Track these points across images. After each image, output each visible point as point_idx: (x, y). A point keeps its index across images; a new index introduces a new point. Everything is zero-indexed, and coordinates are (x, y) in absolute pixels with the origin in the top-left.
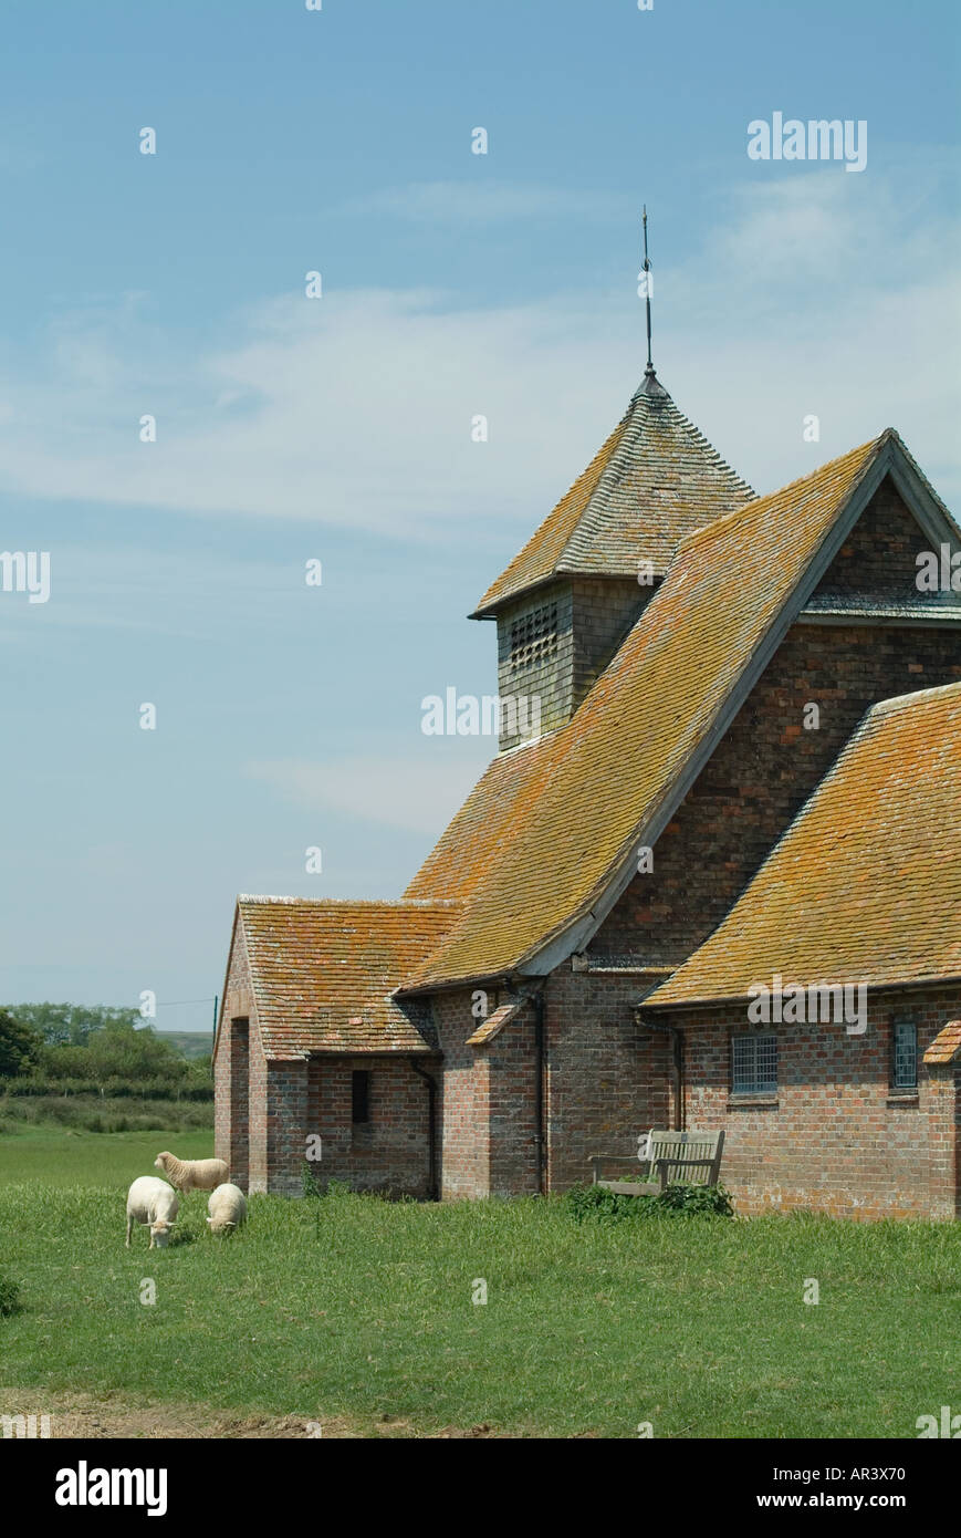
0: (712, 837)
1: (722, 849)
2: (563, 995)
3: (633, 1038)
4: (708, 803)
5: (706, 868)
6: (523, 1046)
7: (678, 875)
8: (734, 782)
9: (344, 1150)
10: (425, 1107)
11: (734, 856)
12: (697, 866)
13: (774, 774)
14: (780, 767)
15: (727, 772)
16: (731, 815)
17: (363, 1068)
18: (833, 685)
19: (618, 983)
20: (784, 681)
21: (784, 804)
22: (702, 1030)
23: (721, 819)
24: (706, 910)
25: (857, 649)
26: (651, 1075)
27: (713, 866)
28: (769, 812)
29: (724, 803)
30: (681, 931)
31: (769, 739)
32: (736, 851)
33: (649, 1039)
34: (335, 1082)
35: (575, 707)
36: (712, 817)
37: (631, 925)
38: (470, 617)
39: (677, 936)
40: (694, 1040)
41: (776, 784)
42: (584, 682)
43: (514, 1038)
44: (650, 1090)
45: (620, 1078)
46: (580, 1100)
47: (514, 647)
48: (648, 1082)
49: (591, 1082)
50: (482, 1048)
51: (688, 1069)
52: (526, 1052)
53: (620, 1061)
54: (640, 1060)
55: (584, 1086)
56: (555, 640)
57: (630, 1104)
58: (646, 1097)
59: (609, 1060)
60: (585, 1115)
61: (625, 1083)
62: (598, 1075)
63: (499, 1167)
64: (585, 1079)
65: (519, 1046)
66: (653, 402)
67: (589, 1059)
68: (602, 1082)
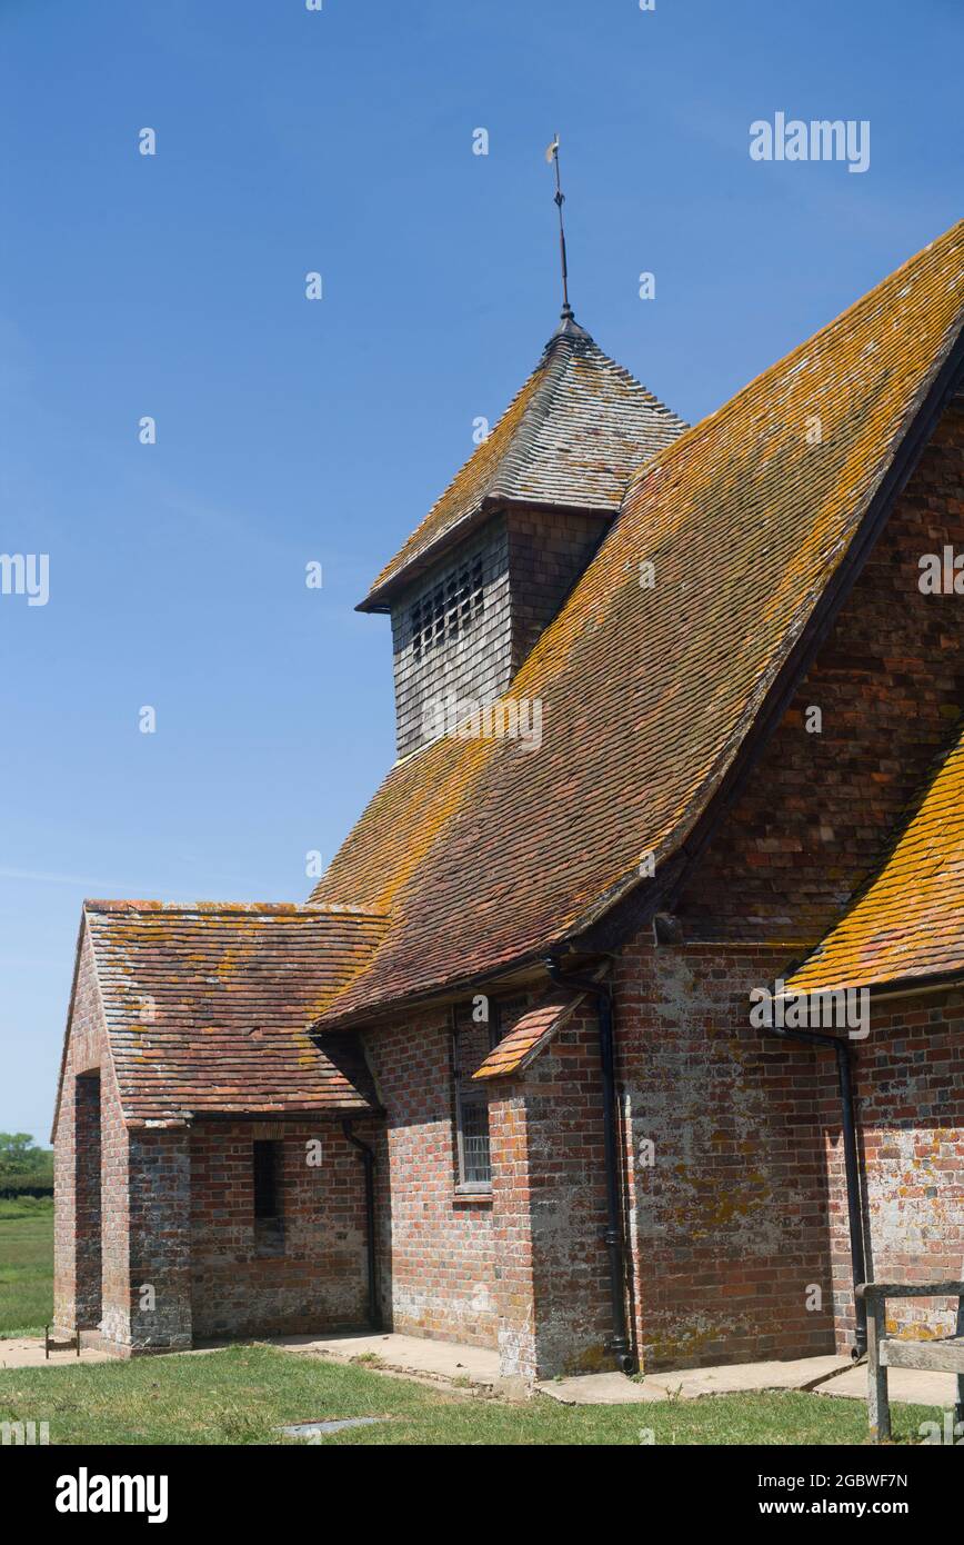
1: (867, 751)
2: (646, 987)
3: (761, 1058)
4: (837, 679)
5: (845, 781)
6: (583, 1075)
7: (804, 791)
8: (874, 649)
9: (242, 1259)
11: (884, 764)
12: (832, 778)
13: (933, 639)
14: (940, 627)
15: (863, 634)
16: (874, 700)
17: (269, 1137)
19: (731, 964)
23: (861, 706)
24: (851, 848)
26: (791, 1120)
27: (855, 779)
28: (929, 696)
29: (864, 681)
30: (817, 882)
32: (887, 755)
33: (783, 1058)
34: (229, 1158)
35: (516, 669)
36: (847, 703)
37: (740, 871)
39: (813, 889)
41: (937, 653)
42: (525, 638)
43: (565, 1063)
44: (791, 1144)
45: (743, 1125)
46: (681, 1169)
47: (417, 629)
48: (791, 1133)
49: (697, 1137)
50: (506, 1084)
51: (867, 1104)
52: (585, 1088)
53: (740, 1099)
54: (772, 1095)
55: (687, 1143)
56: (480, 599)
57: (764, 1172)
58: (791, 1157)
59: (724, 1096)
60: (692, 1192)
61: (753, 1135)
62: (709, 1125)
63: (549, 1292)
64: (687, 1131)
65: (572, 1076)
66: (573, 345)
67: (694, 1096)
68: (718, 1135)
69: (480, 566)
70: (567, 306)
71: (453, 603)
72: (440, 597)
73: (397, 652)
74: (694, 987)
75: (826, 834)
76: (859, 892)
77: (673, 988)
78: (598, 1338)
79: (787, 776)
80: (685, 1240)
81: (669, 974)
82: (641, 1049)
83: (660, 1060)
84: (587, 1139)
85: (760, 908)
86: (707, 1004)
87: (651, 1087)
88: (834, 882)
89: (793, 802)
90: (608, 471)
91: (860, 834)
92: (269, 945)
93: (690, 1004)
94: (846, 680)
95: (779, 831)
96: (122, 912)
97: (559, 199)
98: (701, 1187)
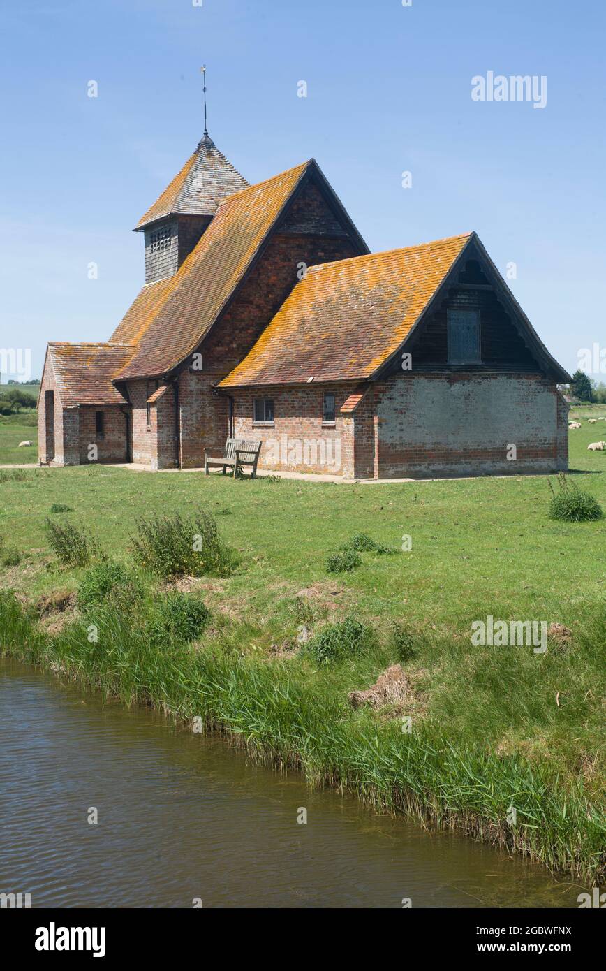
0: (242, 320)
1: (246, 325)
2: (186, 383)
4: (240, 307)
5: (240, 332)
6: (171, 403)
7: (230, 335)
8: (251, 298)
10: (125, 425)
11: (251, 328)
12: (237, 332)
13: (267, 296)
14: (269, 293)
15: (248, 295)
16: (250, 312)
17: (100, 410)
18: (290, 260)
20: (270, 258)
21: (270, 307)
22: (241, 396)
23: (246, 313)
24: (240, 349)
25: (299, 246)
26: (220, 414)
27: (243, 332)
28: (265, 310)
29: (247, 307)
30: (231, 358)
31: (264, 281)
32: (252, 326)
33: (219, 400)
34: (89, 416)
35: (179, 267)
36: (242, 313)
38: (133, 230)
39: (230, 359)
40: (238, 400)
41: (267, 299)
42: (182, 257)
43: (167, 400)
44: (220, 419)
45: (208, 415)
46: (193, 424)
47: (152, 242)
48: (219, 417)
49: (197, 417)
50: (153, 404)
51: (235, 412)
52: (171, 406)
53: (208, 409)
54: (216, 408)
55: (194, 419)
56: (170, 240)
57: (213, 425)
58: (219, 422)
59: (204, 408)
60: (195, 429)
61: (210, 417)
62: (200, 414)
63: (161, 450)
64: (194, 416)
65: (168, 403)
66: (207, 145)
67: (196, 408)
68: (201, 417)
69: (170, 230)
70: (206, 130)
71: (162, 239)
72: (159, 235)
73: (146, 247)
74: (198, 383)
75: (235, 346)
76: (241, 360)
77: (193, 383)
78: (172, 461)
79: (225, 332)
80: (193, 440)
81: (191, 380)
82: (184, 397)
83: (188, 400)
84: (171, 417)
85: (216, 364)
86: (201, 387)
87: (186, 406)
88: (235, 358)
89: (226, 338)
90: (212, 199)
91: (244, 346)
92: (101, 356)
93: (197, 387)
94: (242, 307)
95: (222, 345)
96: (58, 346)
97: (205, 90)
98: (197, 429)
